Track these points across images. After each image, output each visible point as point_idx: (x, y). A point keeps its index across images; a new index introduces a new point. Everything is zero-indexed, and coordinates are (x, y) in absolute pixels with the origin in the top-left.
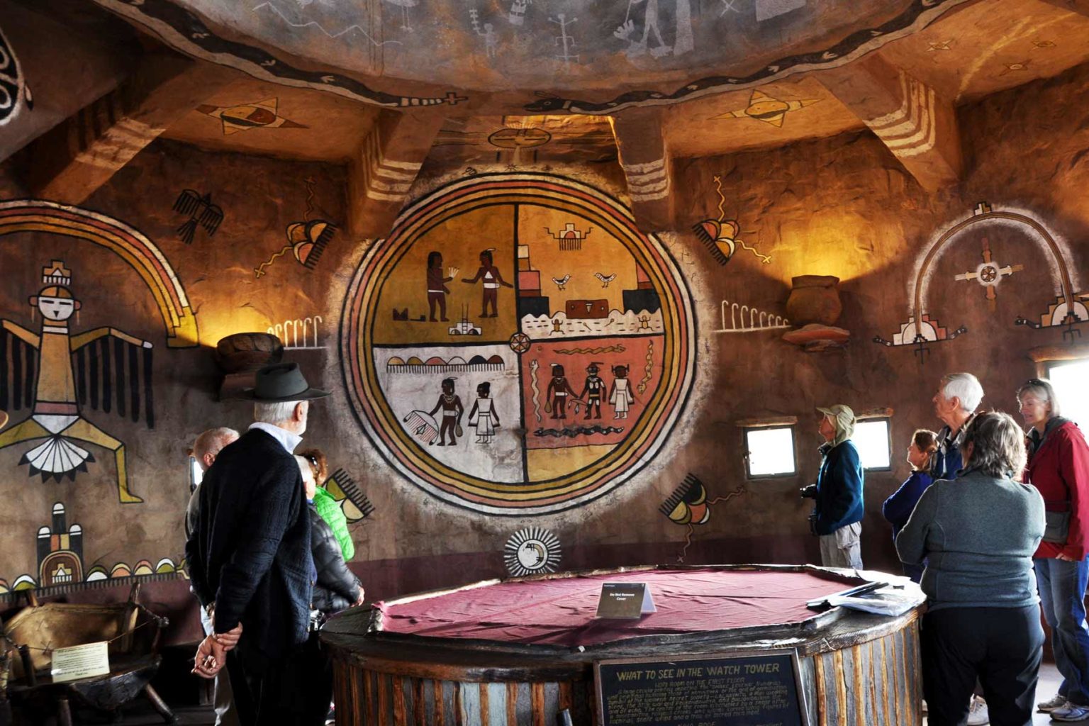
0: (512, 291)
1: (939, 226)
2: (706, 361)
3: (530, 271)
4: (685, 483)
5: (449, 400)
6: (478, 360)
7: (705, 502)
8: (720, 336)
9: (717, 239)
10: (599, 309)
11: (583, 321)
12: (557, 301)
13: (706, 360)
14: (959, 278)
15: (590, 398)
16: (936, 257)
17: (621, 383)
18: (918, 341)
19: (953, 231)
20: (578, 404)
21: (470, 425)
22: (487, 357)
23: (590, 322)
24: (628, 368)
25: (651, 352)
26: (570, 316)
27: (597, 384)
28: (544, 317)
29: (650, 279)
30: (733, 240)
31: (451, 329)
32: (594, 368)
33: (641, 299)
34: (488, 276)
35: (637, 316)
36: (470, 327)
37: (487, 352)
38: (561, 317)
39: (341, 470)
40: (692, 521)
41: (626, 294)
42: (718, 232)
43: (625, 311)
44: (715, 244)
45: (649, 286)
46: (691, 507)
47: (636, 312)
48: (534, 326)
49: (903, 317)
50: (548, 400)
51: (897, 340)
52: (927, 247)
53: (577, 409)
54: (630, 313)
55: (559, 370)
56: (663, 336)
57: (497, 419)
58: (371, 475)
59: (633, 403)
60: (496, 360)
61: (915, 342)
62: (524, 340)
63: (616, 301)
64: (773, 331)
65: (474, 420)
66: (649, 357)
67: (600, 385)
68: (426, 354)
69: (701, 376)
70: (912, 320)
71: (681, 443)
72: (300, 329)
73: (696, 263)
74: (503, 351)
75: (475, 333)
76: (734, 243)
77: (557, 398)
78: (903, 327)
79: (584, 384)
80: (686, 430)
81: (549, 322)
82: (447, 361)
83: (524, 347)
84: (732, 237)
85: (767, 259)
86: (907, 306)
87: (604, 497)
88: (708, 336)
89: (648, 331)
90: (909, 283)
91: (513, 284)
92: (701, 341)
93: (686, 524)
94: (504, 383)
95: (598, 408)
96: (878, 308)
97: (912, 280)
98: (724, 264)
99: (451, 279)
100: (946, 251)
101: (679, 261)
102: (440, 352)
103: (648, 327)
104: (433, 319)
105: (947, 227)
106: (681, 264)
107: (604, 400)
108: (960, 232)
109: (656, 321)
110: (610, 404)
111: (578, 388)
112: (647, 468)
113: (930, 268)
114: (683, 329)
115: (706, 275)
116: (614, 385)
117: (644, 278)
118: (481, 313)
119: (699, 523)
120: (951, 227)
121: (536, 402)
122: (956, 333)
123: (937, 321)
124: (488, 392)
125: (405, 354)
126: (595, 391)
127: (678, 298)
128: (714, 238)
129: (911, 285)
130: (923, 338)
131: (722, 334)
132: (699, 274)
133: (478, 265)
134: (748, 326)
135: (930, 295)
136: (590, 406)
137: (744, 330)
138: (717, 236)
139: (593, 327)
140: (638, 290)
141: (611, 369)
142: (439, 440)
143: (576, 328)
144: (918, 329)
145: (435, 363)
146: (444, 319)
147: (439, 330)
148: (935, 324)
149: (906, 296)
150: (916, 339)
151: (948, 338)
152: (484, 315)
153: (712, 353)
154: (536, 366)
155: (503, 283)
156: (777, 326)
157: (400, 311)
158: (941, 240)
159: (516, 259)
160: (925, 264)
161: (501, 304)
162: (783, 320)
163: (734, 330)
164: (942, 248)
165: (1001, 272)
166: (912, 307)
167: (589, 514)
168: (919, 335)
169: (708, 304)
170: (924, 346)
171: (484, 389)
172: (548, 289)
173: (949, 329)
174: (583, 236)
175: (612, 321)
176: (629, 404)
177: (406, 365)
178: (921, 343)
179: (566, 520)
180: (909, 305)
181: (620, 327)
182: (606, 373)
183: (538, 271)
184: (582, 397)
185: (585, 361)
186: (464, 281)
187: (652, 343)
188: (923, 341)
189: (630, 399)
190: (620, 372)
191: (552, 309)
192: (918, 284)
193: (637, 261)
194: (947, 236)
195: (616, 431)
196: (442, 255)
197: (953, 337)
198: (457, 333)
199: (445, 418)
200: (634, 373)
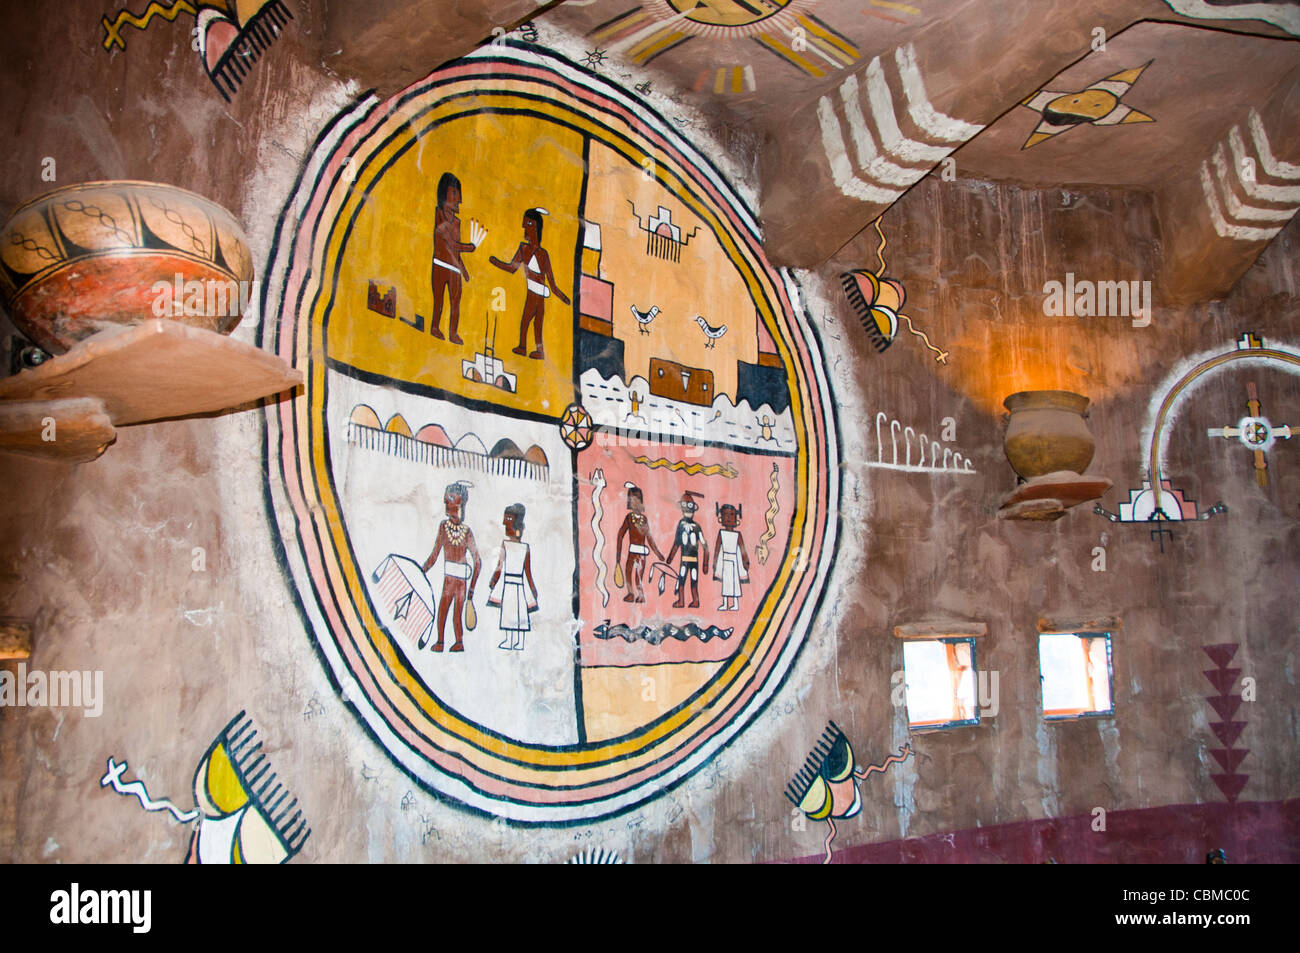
0: (569, 312)
1: (1187, 352)
2: (854, 514)
3: (599, 279)
4: (823, 740)
5: (456, 537)
6: (507, 449)
7: (851, 775)
8: (875, 474)
9: (873, 306)
10: (699, 387)
11: (676, 404)
12: (636, 360)
14: (1212, 432)
15: (683, 563)
16: (1179, 399)
17: (729, 539)
18: (1155, 518)
19: (1208, 364)
20: (664, 573)
21: (492, 603)
22: (523, 446)
23: (685, 410)
24: (739, 512)
25: (776, 486)
26: (654, 389)
27: (693, 535)
28: (616, 380)
29: (778, 349)
30: (896, 314)
31: (467, 365)
32: (689, 502)
33: (761, 384)
34: (534, 265)
35: (755, 413)
36: (498, 368)
37: (521, 434)
38: (642, 387)
39: (243, 713)
40: (833, 814)
41: (742, 369)
42: (876, 296)
43: (738, 400)
44: (870, 313)
45: (775, 363)
46: (830, 784)
47: (755, 407)
48: (600, 397)
49: (1133, 479)
50: (618, 561)
51: (1126, 513)
52: (1168, 382)
53: (661, 584)
54: (744, 403)
55: (636, 497)
56: (793, 459)
57: (535, 593)
58: (303, 730)
59: (748, 581)
60: (537, 457)
61: (1150, 519)
62: (583, 424)
63: (726, 381)
64: (950, 476)
65: (496, 595)
66: (772, 495)
67: (698, 538)
68: (418, 411)
69: (849, 542)
70: (1146, 485)
71: (819, 663)
73: (843, 338)
74: (547, 437)
75: (507, 386)
76: (898, 318)
77: (632, 556)
78: (1134, 494)
79: (673, 533)
80: (827, 640)
81: (624, 393)
82: (454, 437)
83: (583, 437)
84: (895, 309)
85: (942, 357)
86: (1139, 464)
87: (702, 771)
88: (858, 469)
89: (771, 446)
90: (1143, 430)
91: (571, 297)
92: (849, 478)
93: (825, 818)
94: (547, 513)
95: (694, 584)
97: (1148, 427)
98: (881, 351)
99: (471, 248)
100: (1196, 391)
101: (820, 329)
102: (444, 414)
103: (771, 438)
104: (436, 330)
105: (1198, 359)
106: (823, 336)
107: (705, 571)
108: (1216, 370)
109: (782, 430)
110: (715, 578)
111: (664, 541)
112: (769, 710)
113: (1172, 413)
114: (821, 451)
115: (854, 363)
116: (719, 541)
117: (767, 346)
118: (517, 343)
119: (843, 817)
120: (1204, 360)
121: (600, 563)
122: (1210, 512)
123: (1183, 491)
124: (521, 527)
125: (384, 402)
126: (691, 550)
127: (815, 395)
128: (869, 303)
129: (1146, 434)
130: (1164, 514)
131: (877, 470)
132: (845, 358)
133: (518, 236)
134: (915, 462)
135: (1170, 453)
136: (682, 580)
137: (908, 468)
138: (873, 301)
139: (690, 420)
140: (758, 365)
141: (714, 510)
142: (434, 639)
143: (664, 415)
144: (1157, 501)
145: (435, 441)
146: (455, 337)
148: (1179, 495)
149: (1139, 449)
150: (1153, 514)
151: (1198, 518)
152: (520, 350)
153: (862, 501)
154: (601, 483)
155: (555, 290)
156: (956, 470)
157: (382, 292)
158: (1190, 374)
159: (580, 247)
160: (1164, 406)
161: (549, 333)
162: (964, 459)
163: (894, 466)
164: (1190, 387)
165: (1274, 433)
166: (1146, 466)
167: (678, 808)
168: (1158, 510)
169: (857, 414)
170: (1165, 527)
171: (514, 520)
172: (624, 325)
173: (1199, 505)
174: (684, 240)
175: (718, 414)
176: (741, 581)
177: (384, 431)
178: (1159, 521)
179: (644, 825)
180: (1141, 463)
181: (730, 429)
182: (707, 517)
183: (612, 284)
184: (670, 560)
185: (677, 485)
186: (494, 260)
187: (776, 468)
188: (1162, 518)
189: (743, 573)
190: (728, 517)
191: (629, 368)
192: (1156, 435)
193: (758, 311)
194: (1198, 370)
195: (722, 635)
196: (463, 188)
197: (1206, 517)
198: (476, 378)
199: (448, 580)
200: (749, 524)
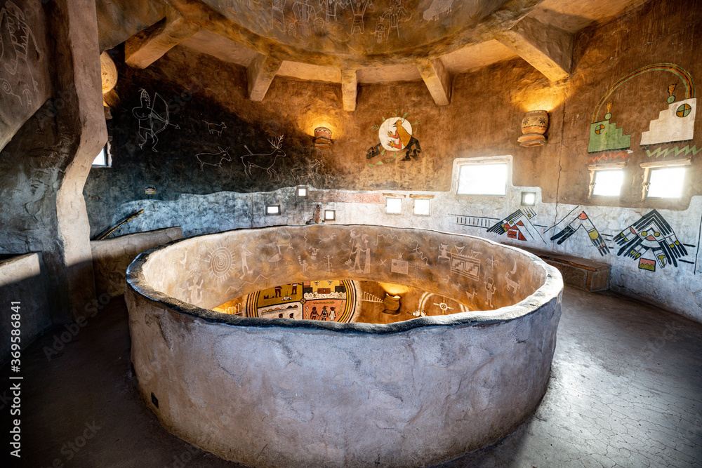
0: (301, 286)
6: (290, 307)
8: (363, 302)
10: (327, 291)
11: (323, 294)
12: (315, 289)
13: (358, 308)
14: (435, 304)
15: (323, 316)
17: (333, 312)
23: (325, 295)
24: (335, 308)
26: (318, 293)
27: (325, 312)
28: (311, 293)
32: (325, 308)
33: (340, 289)
37: (293, 305)
38: (316, 293)
41: (336, 287)
43: (335, 292)
45: (343, 285)
47: (339, 292)
48: (308, 296)
49: (417, 309)
51: (414, 314)
54: (337, 292)
55: (314, 308)
56: (346, 300)
60: (296, 307)
62: (304, 300)
63: (333, 289)
66: (341, 305)
68: (273, 308)
69: (356, 312)
70: (419, 310)
72: (234, 309)
74: (298, 304)
75: (290, 299)
77: (314, 316)
78: (416, 311)
79: (322, 312)
81: (312, 295)
82: (280, 309)
83: (304, 302)
86: (418, 306)
88: (359, 301)
89: (342, 298)
92: (357, 303)
94: (298, 313)
96: (409, 304)
97: (421, 299)
102: (279, 306)
104: (276, 297)
107: (327, 317)
109: (344, 295)
111: (320, 313)
113: (427, 298)
114: (353, 298)
115: (360, 284)
116: (330, 313)
117: (342, 283)
118: (291, 293)
125: (267, 309)
126: (325, 314)
127: (352, 290)
129: (420, 301)
135: (425, 305)
137: (370, 301)
139: (325, 296)
140: (340, 286)
141: (330, 308)
143: (320, 296)
145: (277, 310)
146: (280, 296)
147: (279, 300)
149: (418, 303)
152: (293, 294)
153: (360, 306)
154: (307, 308)
155: (299, 284)
156: (380, 302)
157: (266, 296)
160: (425, 297)
161: (298, 290)
163: (367, 300)
164: (431, 295)
165: (447, 307)
169: (360, 292)
171: (292, 315)
172: (313, 285)
175: (331, 294)
176: (335, 318)
177: (267, 312)
181: (334, 296)
182: (328, 309)
185: (323, 306)
187: (342, 301)
190: (332, 309)
191: (313, 291)
192: (422, 301)
198: (284, 300)
200: (337, 310)
